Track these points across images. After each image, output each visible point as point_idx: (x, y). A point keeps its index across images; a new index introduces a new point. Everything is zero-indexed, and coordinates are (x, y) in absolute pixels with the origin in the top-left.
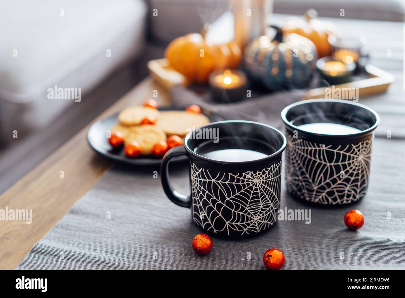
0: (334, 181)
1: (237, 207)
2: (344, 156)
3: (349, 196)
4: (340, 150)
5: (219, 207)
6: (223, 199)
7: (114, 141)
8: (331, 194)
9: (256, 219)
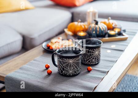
0: (90, 58)
1: (66, 68)
2: (92, 52)
3: (94, 62)
4: (91, 50)
5: (62, 67)
6: (62, 65)
7: (48, 46)
8: (89, 61)
9: (71, 72)
